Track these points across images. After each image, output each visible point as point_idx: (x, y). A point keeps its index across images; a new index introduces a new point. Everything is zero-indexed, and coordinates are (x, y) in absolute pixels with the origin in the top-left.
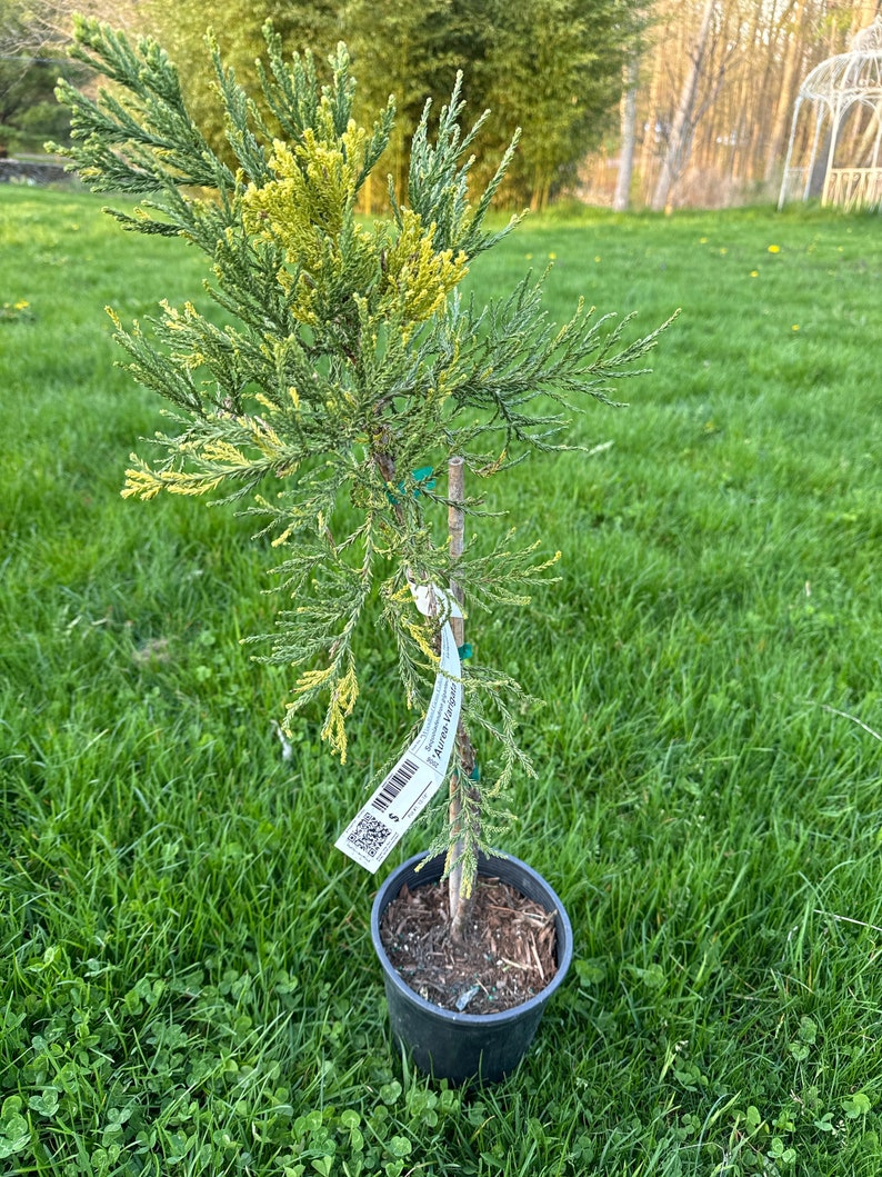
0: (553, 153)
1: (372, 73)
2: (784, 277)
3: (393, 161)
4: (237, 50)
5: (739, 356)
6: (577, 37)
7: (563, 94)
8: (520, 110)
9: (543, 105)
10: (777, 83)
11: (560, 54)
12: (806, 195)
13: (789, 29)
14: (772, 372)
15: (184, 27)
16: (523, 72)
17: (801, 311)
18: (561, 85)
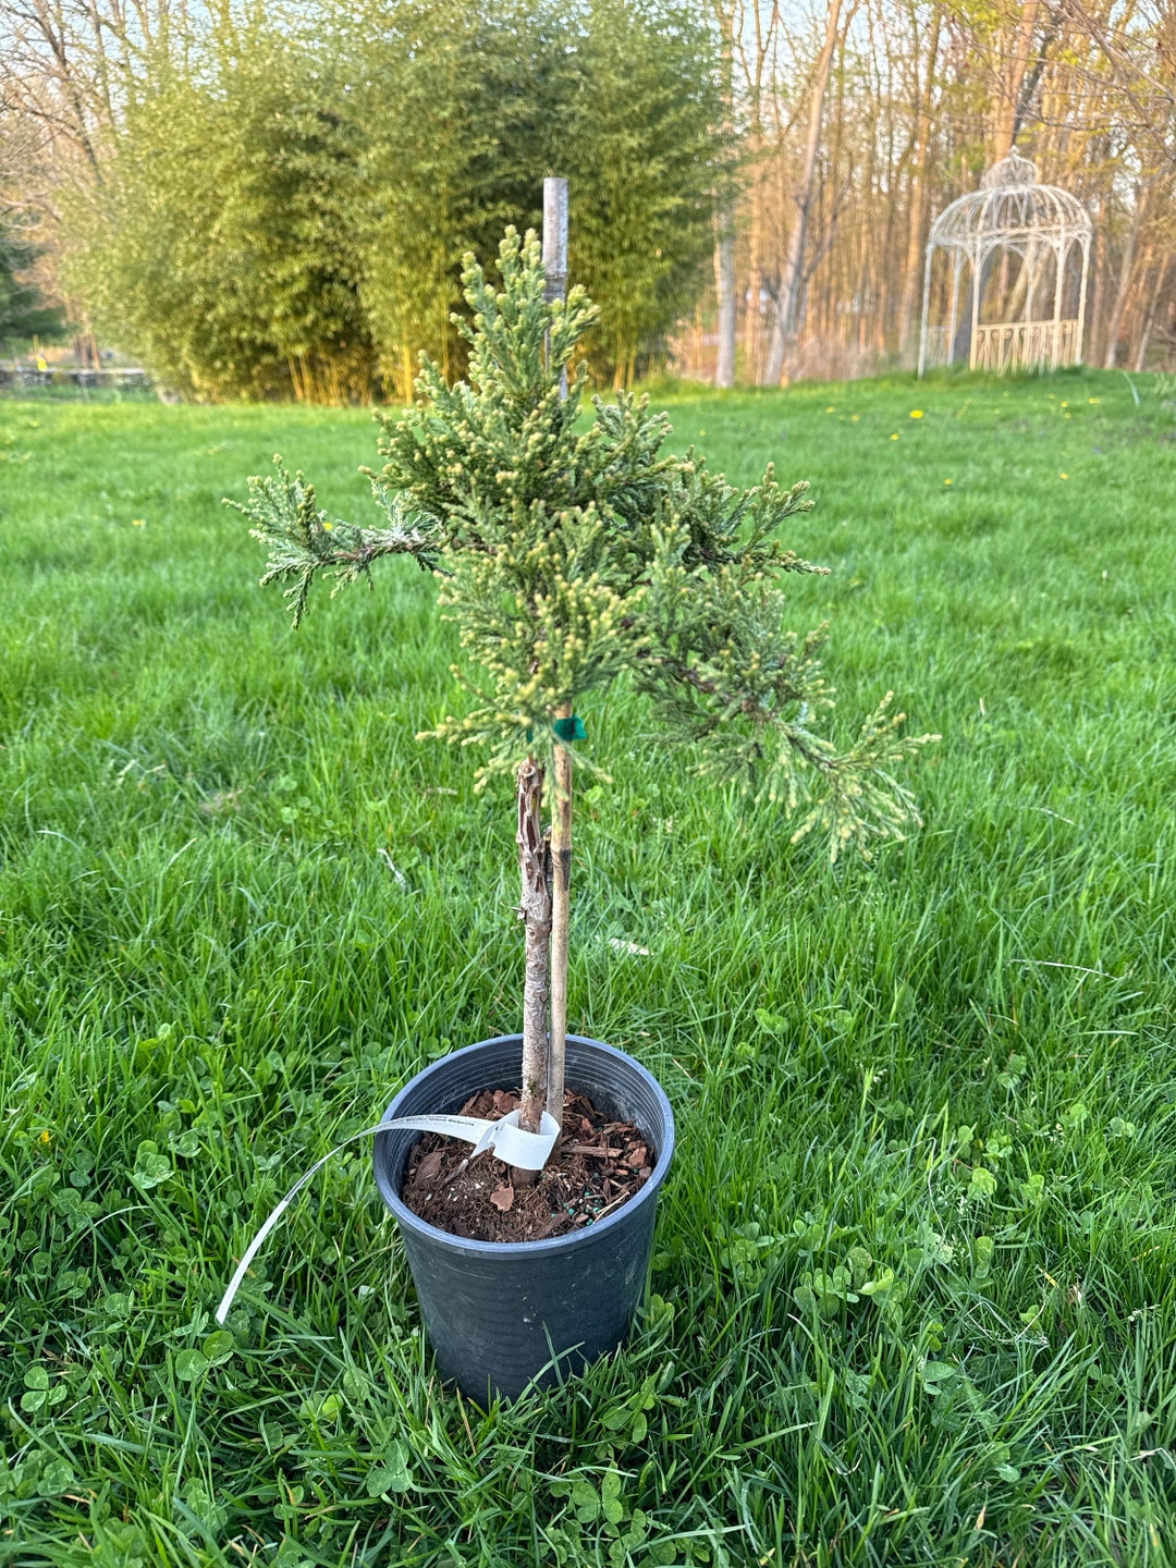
0: (637, 318)
1: (405, 229)
2: (930, 439)
3: (437, 336)
4: (231, 209)
5: (883, 512)
6: (655, 179)
7: (644, 246)
8: (593, 268)
9: (620, 261)
10: (903, 238)
11: (636, 199)
12: (950, 359)
13: (912, 172)
14: (923, 526)
15: (163, 184)
16: (593, 223)
17: (954, 469)
18: (640, 236)
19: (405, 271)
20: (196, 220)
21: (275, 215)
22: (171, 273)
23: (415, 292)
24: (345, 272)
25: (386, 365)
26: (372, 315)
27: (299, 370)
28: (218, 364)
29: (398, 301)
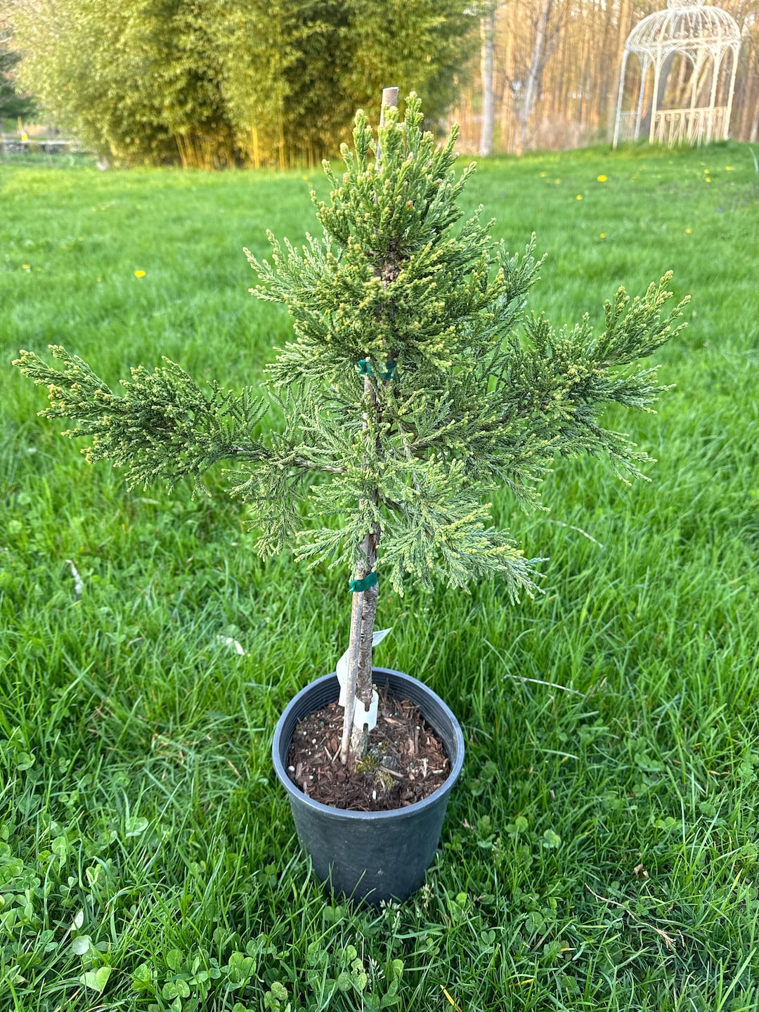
1: (250, 41)
2: (604, 200)
3: (275, 119)
4: (132, 27)
6: (427, 3)
7: (418, 53)
8: (383, 70)
9: (402, 64)
10: (615, 44)
11: (413, 18)
12: (636, 136)
14: (577, 271)
16: (383, 36)
17: (611, 224)
18: (416, 47)
19: (251, 72)
20: (109, 35)
21: (162, 31)
22: (93, 74)
23: (259, 88)
24: (211, 73)
25: (243, 141)
26: (231, 105)
27: (183, 143)
28: (128, 140)
29: (248, 95)
